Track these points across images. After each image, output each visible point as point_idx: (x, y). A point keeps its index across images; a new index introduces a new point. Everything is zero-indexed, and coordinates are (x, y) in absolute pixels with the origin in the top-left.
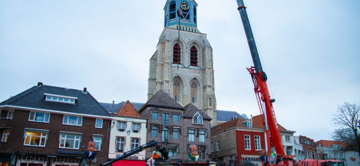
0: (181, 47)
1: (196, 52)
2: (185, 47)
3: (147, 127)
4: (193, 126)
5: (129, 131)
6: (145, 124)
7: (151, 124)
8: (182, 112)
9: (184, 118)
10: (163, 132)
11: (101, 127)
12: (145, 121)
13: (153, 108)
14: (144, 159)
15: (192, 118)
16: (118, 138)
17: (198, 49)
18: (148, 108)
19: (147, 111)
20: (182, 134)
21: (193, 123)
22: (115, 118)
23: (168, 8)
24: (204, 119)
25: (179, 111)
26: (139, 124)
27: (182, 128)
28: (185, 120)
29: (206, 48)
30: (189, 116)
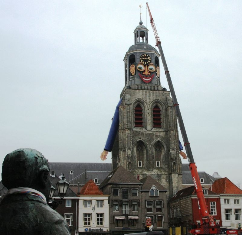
0: (143, 108)
1: (159, 111)
2: (146, 109)
3: (109, 203)
4: (150, 199)
5: (94, 208)
6: (107, 201)
7: (112, 200)
8: (140, 187)
9: (142, 192)
10: (124, 207)
11: (71, 207)
12: (107, 198)
13: (114, 186)
14: (109, 230)
15: (149, 191)
16: (85, 215)
17: (161, 108)
18: (109, 186)
19: (109, 189)
20: (141, 206)
21: (150, 195)
22: (82, 198)
23: (127, 61)
24: (159, 191)
25: (137, 186)
26: (102, 201)
27: (140, 201)
28: (143, 193)
29: (169, 108)
30: (147, 189)
